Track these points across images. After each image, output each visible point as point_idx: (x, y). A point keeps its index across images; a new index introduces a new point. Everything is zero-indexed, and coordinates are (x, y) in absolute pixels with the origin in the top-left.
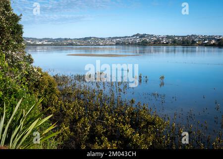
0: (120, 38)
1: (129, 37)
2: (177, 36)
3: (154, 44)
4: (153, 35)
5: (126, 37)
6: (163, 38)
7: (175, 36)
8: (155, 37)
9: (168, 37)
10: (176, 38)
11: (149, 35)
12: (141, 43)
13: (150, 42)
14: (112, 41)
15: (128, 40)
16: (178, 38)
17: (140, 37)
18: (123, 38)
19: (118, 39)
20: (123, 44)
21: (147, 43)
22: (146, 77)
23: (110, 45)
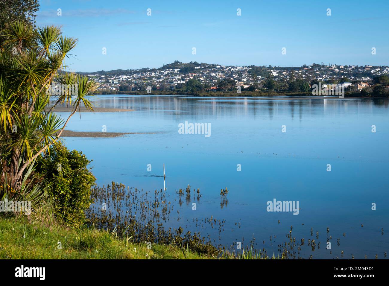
0: (129, 72)
1: (154, 70)
2: (276, 69)
3: (218, 90)
4: (214, 66)
5: (145, 71)
6: (240, 73)
7: (271, 68)
8: (222, 70)
9: (254, 71)
10: (274, 73)
11: (205, 66)
12: (185, 89)
13: (207, 86)
14: (107, 82)
15: (150, 78)
16: (280, 73)
17: (181, 72)
18: (136, 72)
19: (124, 77)
20: (139, 90)
21: (199, 87)
22: (198, 192)
23: (104, 93)
